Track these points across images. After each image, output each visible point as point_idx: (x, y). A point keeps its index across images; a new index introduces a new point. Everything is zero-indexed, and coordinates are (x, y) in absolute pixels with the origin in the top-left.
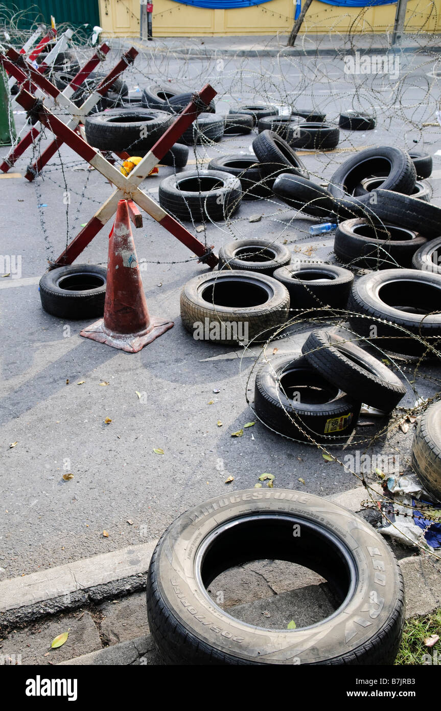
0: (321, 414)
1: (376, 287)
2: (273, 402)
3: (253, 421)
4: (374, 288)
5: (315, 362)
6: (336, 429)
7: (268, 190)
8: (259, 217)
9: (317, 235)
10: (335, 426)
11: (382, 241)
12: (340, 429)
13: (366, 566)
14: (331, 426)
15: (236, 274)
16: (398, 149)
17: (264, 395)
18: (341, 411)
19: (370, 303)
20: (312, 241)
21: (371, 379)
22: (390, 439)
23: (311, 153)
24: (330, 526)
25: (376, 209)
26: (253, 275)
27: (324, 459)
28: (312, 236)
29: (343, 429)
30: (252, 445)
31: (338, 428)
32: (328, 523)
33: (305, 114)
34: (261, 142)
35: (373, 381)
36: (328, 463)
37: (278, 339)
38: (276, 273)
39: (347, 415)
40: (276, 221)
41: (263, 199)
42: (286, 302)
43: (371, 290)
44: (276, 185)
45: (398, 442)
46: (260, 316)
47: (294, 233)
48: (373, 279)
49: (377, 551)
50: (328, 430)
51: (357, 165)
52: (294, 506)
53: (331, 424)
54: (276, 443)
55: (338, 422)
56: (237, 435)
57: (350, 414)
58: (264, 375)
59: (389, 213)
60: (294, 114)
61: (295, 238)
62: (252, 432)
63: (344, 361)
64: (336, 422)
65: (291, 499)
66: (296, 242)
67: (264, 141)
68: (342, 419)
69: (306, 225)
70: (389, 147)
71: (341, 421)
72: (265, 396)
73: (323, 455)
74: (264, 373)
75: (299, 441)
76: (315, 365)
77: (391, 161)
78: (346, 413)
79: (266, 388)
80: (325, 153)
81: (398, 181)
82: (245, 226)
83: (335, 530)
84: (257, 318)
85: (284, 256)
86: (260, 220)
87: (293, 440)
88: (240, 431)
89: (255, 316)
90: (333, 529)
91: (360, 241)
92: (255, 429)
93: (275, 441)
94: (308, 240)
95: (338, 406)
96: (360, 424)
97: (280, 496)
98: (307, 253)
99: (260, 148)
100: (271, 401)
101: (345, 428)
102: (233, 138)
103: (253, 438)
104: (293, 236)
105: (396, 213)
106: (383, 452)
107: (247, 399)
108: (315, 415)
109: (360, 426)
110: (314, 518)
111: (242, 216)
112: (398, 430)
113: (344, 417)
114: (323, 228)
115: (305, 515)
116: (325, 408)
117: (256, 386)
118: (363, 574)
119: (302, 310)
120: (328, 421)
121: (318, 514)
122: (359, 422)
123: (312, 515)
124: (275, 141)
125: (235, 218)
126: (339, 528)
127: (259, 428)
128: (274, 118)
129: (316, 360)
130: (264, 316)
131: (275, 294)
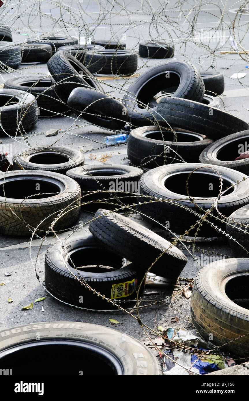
0: (106, 280)
1: (162, 178)
2: (61, 273)
3: (44, 296)
4: (160, 179)
5: (100, 235)
6: (122, 295)
7: (63, 104)
8: (55, 132)
9: (112, 145)
10: (120, 292)
11: (170, 143)
12: (125, 295)
13: (131, 366)
14: (116, 292)
15: (29, 173)
16: (185, 63)
17: (52, 268)
18: (125, 277)
19: (155, 189)
20: (108, 150)
21: (151, 245)
22: (174, 303)
23: (110, 78)
24: (102, 344)
25: (164, 115)
26: (45, 173)
27: (111, 322)
28: (107, 146)
29: (128, 295)
30: (41, 315)
31: (123, 294)
32: (101, 342)
33: (104, 43)
34: (55, 62)
35: (154, 247)
36: (115, 325)
37: (71, 230)
38: (68, 172)
39: (131, 280)
40: (72, 135)
41: (60, 115)
42: (77, 194)
43: (157, 180)
44: (70, 99)
45: (181, 306)
46: (51, 206)
47: (89, 145)
48: (159, 172)
49: (141, 355)
50: (114, 296)
51: (149, 80)
52: (70, 332)
53: (116, 290)
54: (65, 312)
55: (123, 287)
56: (28, 308)
57: (134, 280)
58: (53, 252)
59: (176, 118)
60: (93, 43)
61: (92, 148)
62: (42, 305)
63: (125, 230)
64: (120, 289)
65: (68, 327)
66: (92, 151)
67: (58, 60)
68: (126, 284)
69: (102, 137)
70: (178, 62)
71: (126, 287)
72: (54, 269)
73: (110, 319)
74: (53, 250)
75: (88, 309)
76: (100, 237)
77: (180, 75)
78: (130, 279)
79: (55, 262)
80: (124, 78)
81: (187, 92)
82: (41, 140)
83: (106, 346)
84: (49, 208)
85: (78, 158)
86: (56, 134)
87: (82, 308)
88: (30, 305)
89: (46, 206)
90: (105, 345)
91: (150, 143)
92: (45, 303)
93: (64, 311)
94: (103, 149)
95: (122, 272)
96: (146, 293)
97: (58, 326)
98: (102, 160)
99: (55, 67)
100: (59, 272)
101: (131, 294)
102: (32, 66)
103: (43, 310)
104: (89, 146)
105: (183, 117)
106: (167, 315)
107: (37, 276)
108: (101, 281)
109: (146, 295)
110: (89, 340)
111: (38, 131)
112: (181, 297)
113: (129, 282)
114: (119, 139)
115: (81, 338)
116: (110, 275)
117: (46, 262)
118: (128, 372)
119: (89, 191)
120: (113, 286)
121: (91, 336)
122: (146, 292)
123: (87, 337)
124: (69, 61)
125: (31, 133)
126: (110, 344)
127: (49, 302)
128: (73, 47)
129: (101, 232)
130: (56, 206)
131: (66, 188)
